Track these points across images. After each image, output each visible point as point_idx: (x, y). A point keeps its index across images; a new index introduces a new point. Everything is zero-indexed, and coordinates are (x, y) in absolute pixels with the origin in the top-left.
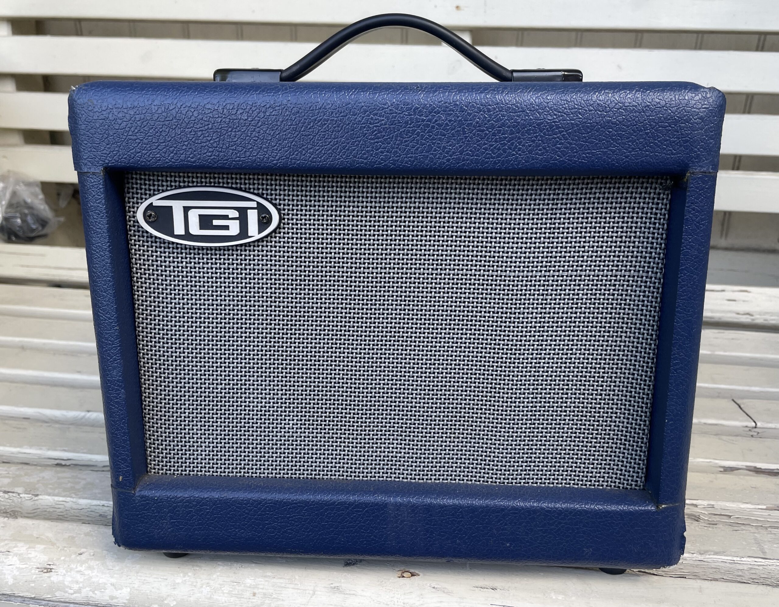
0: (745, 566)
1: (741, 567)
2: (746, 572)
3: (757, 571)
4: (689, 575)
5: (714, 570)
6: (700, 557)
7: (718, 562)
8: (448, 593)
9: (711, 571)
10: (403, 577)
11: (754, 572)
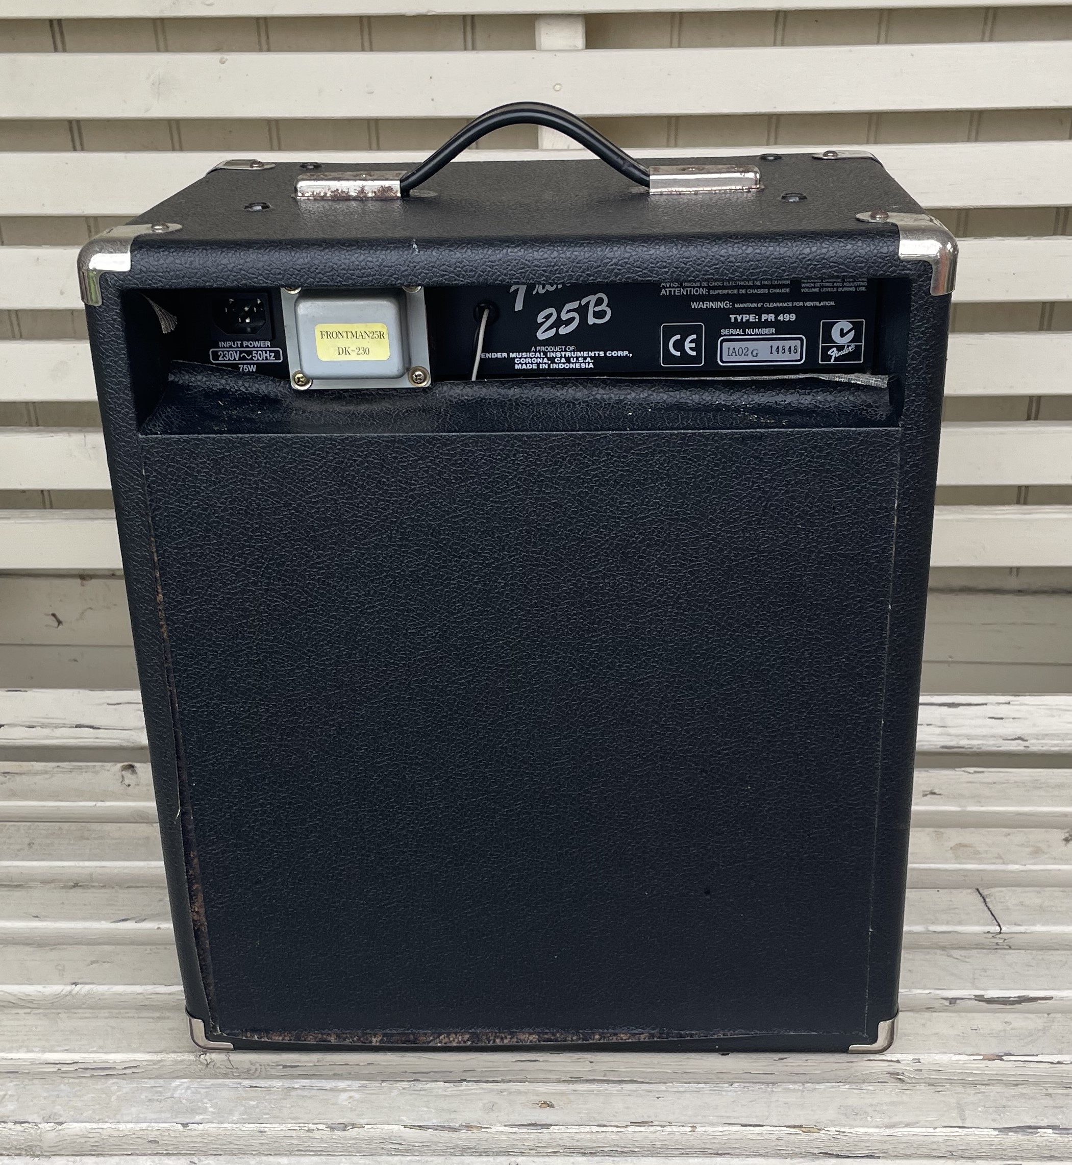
0: (940, 1137)
1: (935, 1139)
2: (942, 1144)
3: (954, 1143)
5: (905, 1145)
6: (889, 1131)
7: (909, 1135)
11: (950, 1143)
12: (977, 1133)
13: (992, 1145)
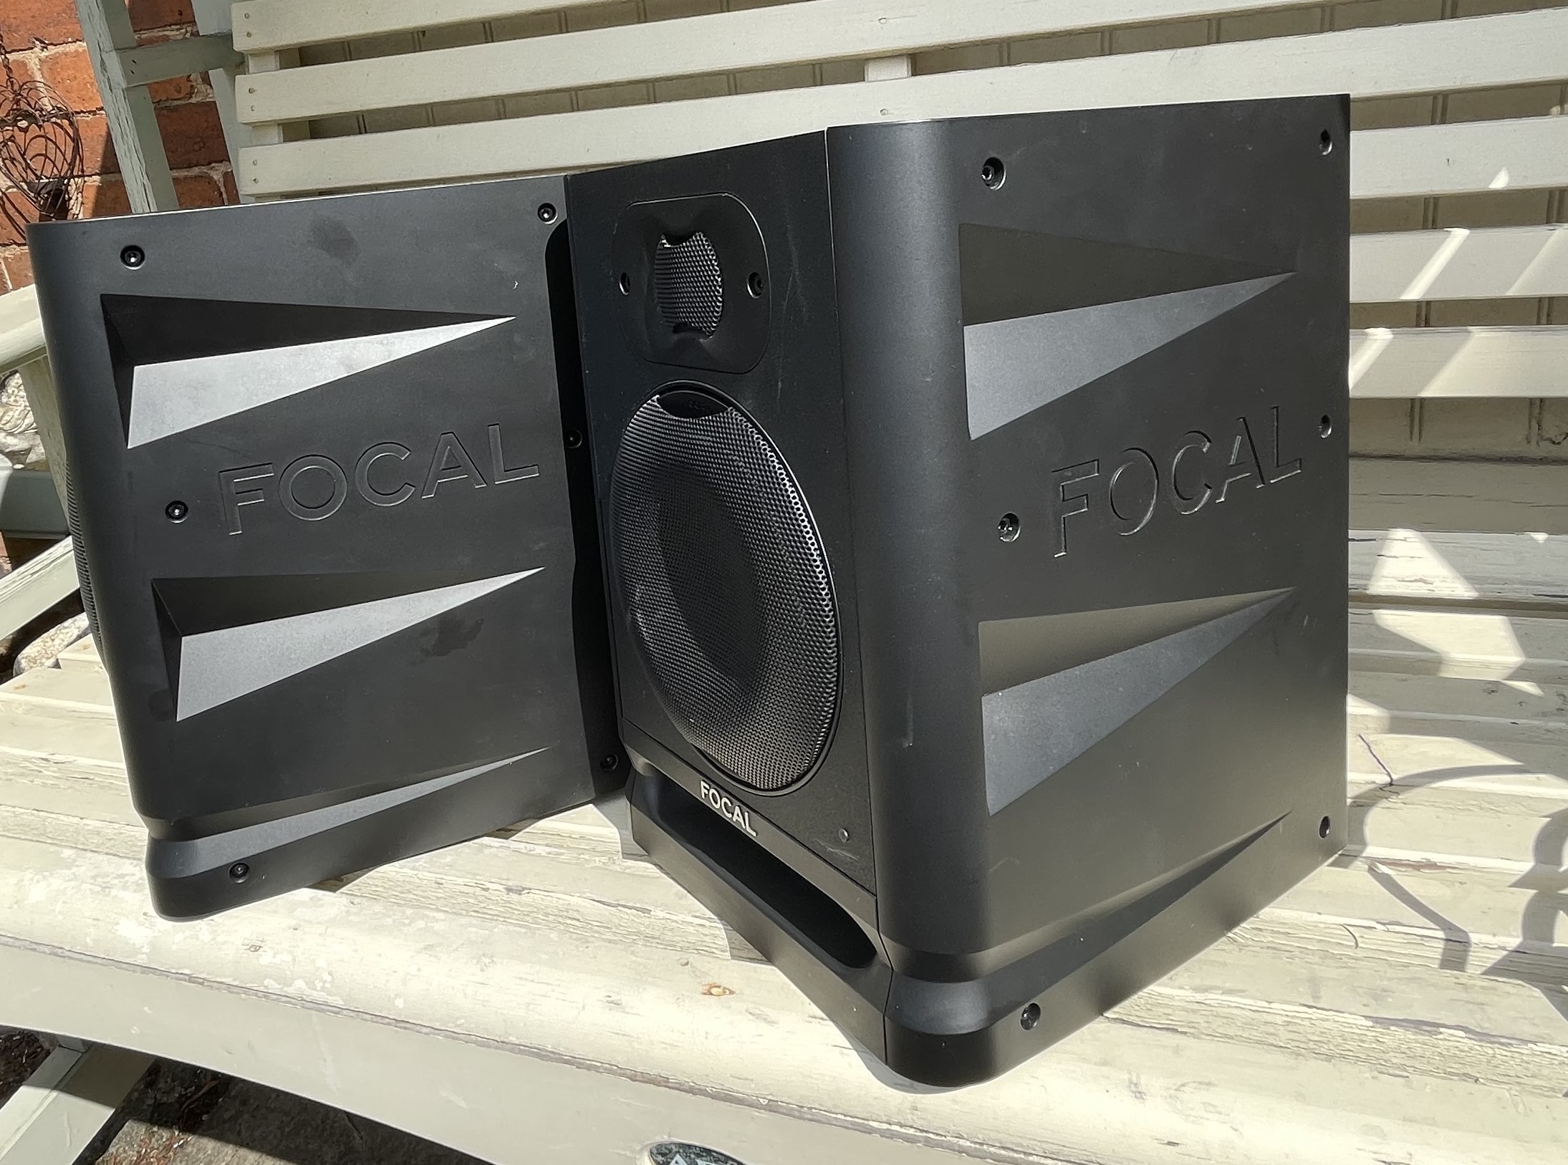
0: (1278, 1017)
1: (1269, 1018)
2: (1281, 1028)
3: (1301, 1029)
4: (1182, 1026)
5: (1225, 1021)
6: (1199, 997)
7: (1229, 1007)
8: (772, 1023)
9: (1219, 1021)
10: (712, 994)
11: (1294, 1028)
12: (1337, 1019)
13: (1363, 1041)
